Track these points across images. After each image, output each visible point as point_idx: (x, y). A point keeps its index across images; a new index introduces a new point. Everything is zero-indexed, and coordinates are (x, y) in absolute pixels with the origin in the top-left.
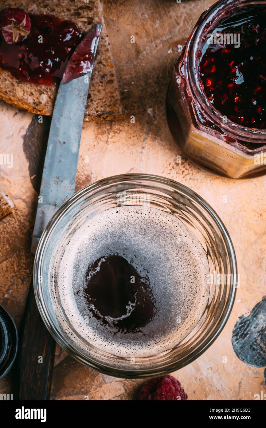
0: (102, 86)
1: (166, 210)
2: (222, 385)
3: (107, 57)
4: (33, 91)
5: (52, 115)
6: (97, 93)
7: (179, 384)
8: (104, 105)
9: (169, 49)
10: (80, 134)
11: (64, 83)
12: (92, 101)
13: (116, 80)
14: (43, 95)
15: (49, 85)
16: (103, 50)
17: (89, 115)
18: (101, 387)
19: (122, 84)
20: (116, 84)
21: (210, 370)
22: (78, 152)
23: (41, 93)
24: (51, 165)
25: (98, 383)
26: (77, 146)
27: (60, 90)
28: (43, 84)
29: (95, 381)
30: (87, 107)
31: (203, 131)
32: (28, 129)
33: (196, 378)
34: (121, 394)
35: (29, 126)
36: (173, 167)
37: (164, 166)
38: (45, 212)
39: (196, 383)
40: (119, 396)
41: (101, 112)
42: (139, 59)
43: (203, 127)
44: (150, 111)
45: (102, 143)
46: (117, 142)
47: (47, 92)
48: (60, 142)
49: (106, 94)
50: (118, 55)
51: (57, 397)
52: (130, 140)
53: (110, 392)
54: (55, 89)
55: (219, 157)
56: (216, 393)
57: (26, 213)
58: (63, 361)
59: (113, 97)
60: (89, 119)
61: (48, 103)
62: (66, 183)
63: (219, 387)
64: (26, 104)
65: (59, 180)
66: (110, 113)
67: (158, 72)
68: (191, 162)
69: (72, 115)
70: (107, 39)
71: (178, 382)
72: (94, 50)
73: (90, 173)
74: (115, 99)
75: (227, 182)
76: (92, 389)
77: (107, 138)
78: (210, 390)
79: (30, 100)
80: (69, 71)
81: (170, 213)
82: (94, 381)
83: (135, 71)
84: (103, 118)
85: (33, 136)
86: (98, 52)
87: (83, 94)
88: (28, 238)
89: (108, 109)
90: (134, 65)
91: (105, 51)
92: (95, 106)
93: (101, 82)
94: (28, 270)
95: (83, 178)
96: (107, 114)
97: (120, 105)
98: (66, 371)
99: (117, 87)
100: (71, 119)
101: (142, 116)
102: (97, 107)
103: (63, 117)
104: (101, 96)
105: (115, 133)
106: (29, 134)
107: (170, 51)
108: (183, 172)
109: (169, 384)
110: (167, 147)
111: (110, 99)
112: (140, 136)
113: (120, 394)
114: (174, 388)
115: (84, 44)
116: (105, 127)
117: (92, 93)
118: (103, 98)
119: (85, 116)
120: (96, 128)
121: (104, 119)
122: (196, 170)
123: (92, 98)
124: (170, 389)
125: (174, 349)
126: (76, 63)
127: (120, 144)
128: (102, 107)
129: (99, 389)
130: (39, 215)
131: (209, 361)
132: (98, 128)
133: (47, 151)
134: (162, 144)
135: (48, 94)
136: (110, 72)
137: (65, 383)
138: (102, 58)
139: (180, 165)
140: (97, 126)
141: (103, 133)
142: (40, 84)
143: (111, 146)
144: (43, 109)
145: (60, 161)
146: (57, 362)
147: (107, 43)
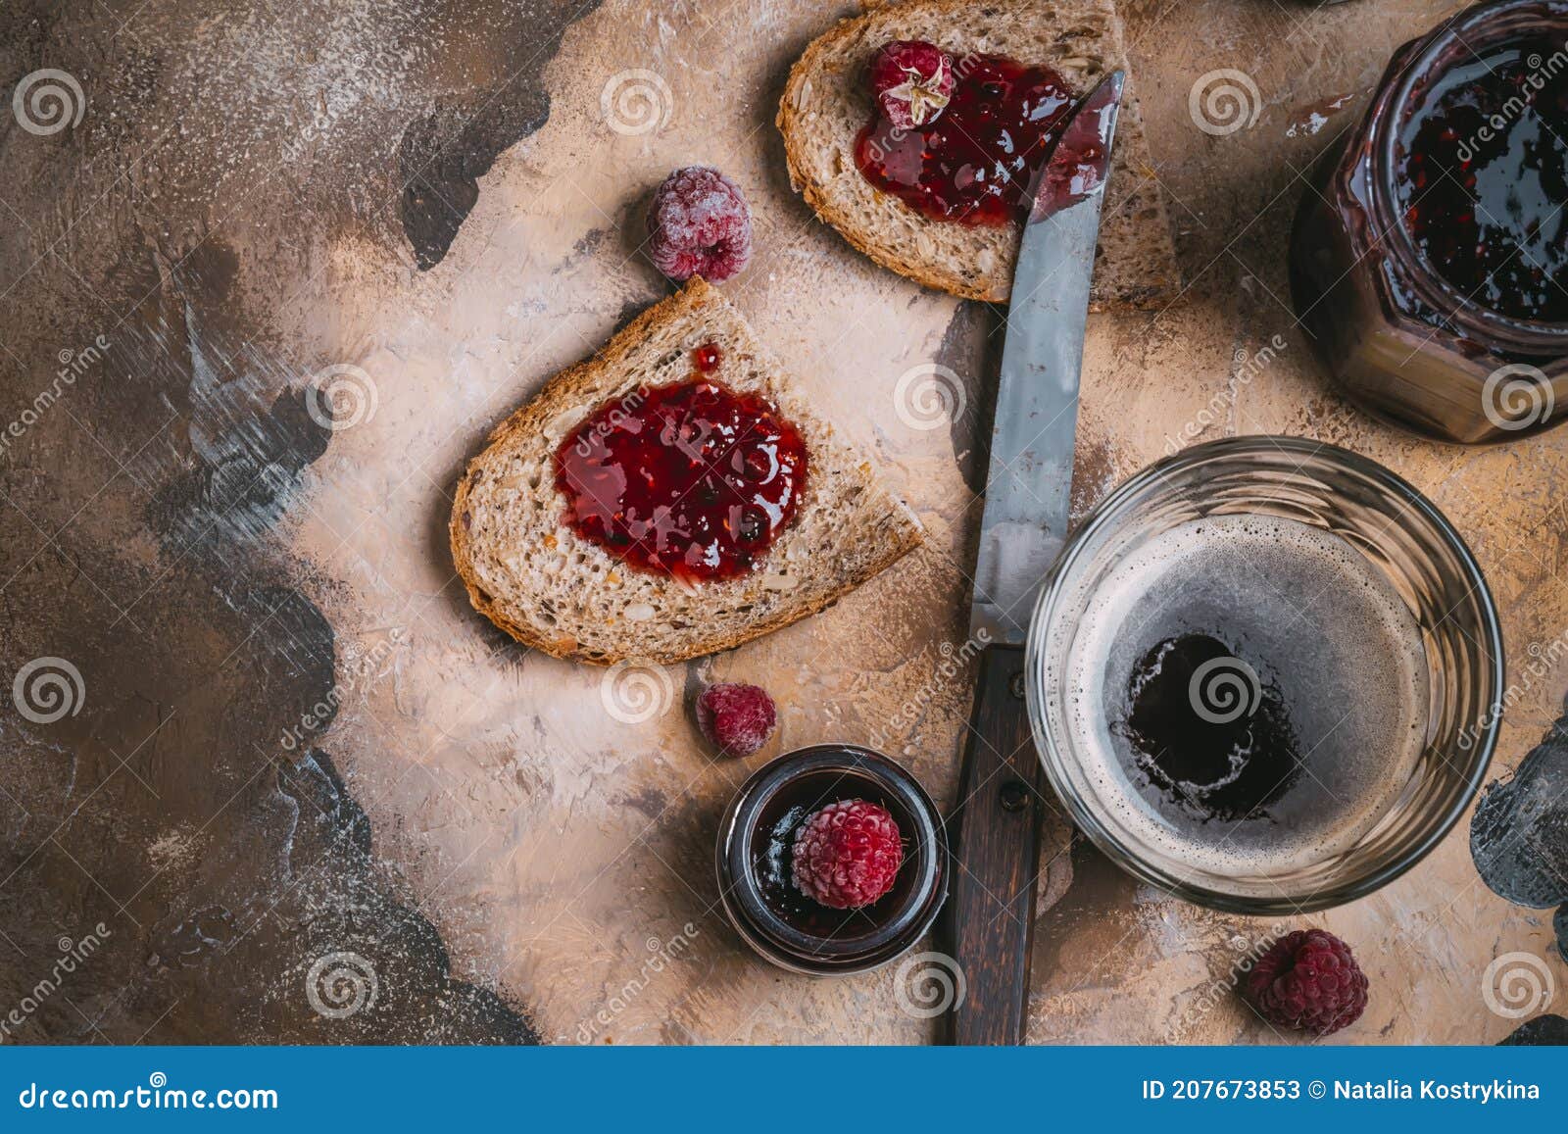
0: (1129, 224)
1: (1319, 523)
2: (1449, 955)
3: (1140, 153)
4: (959, 242)
5: (1009, 300)
6: (1118, 242)
7: (1349, 951)
8: (1137, 273)
9: (1289, 126)
10: (1079, 346)
11: (1037, 222)
12: (1105, 262)
13: (1163, 208)
14: (983, 251)
15: (999, 225)
16: (1128, 135)
17: (1100, 298)
18: (1150, 967)
19: (1174, 219)
20: (1162, 218)
21: (1418, 920)
22: (1077, 390)
23: (980, 246)
24: (1012, 424)
25: (1144, 957)
26: (1073, 374)
27: (1027, 239)
28: (981, 223)
29: (1136, 952)
30: (1096, 278)
31: (1409, 330)
32: (947, 336)
33: (1386, 939)
34: (1202, 984)
35: (949, 328)
36: (1308, 420)
37: (1286, 418)
38: (1001, 539)
39: (1384, 950)
40: (1196, 989)
41: (1130, 289)
42: (1215, 154)
43: (1408, 322)
44: (1245, 282)
45: (1130, 364)
46: (1166, 363)
47: (995, 244)
48: (1031, 366)
49: (1140, 243)
50: (1162, 146)
51: (1044, 996)
52: (1198, 356)
53: (1173, 979)
54: (1013, 237)
55: (1436, 391)
56: (1436, 975)
57: (950, 545)
58: (1056, 905)
59: (1158, 250)
60: (1100, 307)
61: (996, 270)
62: (1051, 467)
63: (1444, 959)
64: (945, 274)
65: (1032, 462)
66: (1154, 292)
67: (1262, 184)
68: (1353, 407)
69: (1059, 298)
70: (1136, 107)
71: (1344, 945)
72: (1108, 136)
73: (1104, 440)
74: (1164, 255)
75: (1444, 452)
76: (1131, 973)
77: (1142, 353)
78: (1422, 968)
79: (953, 265)
80: (1048, 192)
81: (1327, 529)
82: (1133, 954)
83: (1207, 185)
84: (1136, 304)
85: (959, 353)
86: (1117, 144)
87: (1083, 248)
88: (956, 607)
89: (1147, 283)
90: (1202, 170)
91: (1134, 137)
92: (1113, 276)
93: (1127, 216)
94: (959, 686)
95: (1088, 454)
96: (1144, 293)
97: (1175, 271)
98: (1063, 930)
99: (1167, 227)
100: (1056, 310)
101: (1226, 295)
102: (1119, 277)
103: (1038, 304)
104: (1128, 250)
105: (1162, 339)
106: (949, 350)
107: (1291, 132)
108: (1334, 430)
109: (1324, 949)
110: (1292, 370)
111: (1149, 257)
112: (1223, 344)
113: (1198, 983)
114: (1337, 960)
115: (1081, 122)
116: (1138, 326)
117: (1104, 242)
118: (1134, 253)
119: (1092, 299)
120: (1115, 328)
121: (1138, 305)
122: (1366, 427)
123: (1105, 255)
124: (1329, 961)
125: (1347, 854)
126: (1065, 169)
127: (1173, 366)
128: (1131, 276)
129: (1145, 972)
130: (985, 547)
131: (1417, 895)
132: (1119, 329)
133: (1000, 390)
134: (1280, 364)
135: (996, 249)
136: (1149, 189)
137: (1061, 961)
138: (1127, 156)
139: (1326, 414)
140: (1116, 324)
141: (1131, 340)
142: (976, 225)
143: (1151, 374)
144: (986, 286)
145: (1033, 414)
146: (1041, 909)
147: (1136, 119)
